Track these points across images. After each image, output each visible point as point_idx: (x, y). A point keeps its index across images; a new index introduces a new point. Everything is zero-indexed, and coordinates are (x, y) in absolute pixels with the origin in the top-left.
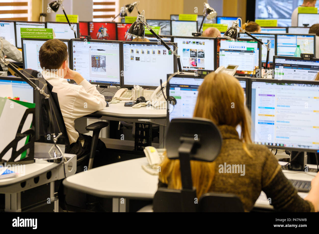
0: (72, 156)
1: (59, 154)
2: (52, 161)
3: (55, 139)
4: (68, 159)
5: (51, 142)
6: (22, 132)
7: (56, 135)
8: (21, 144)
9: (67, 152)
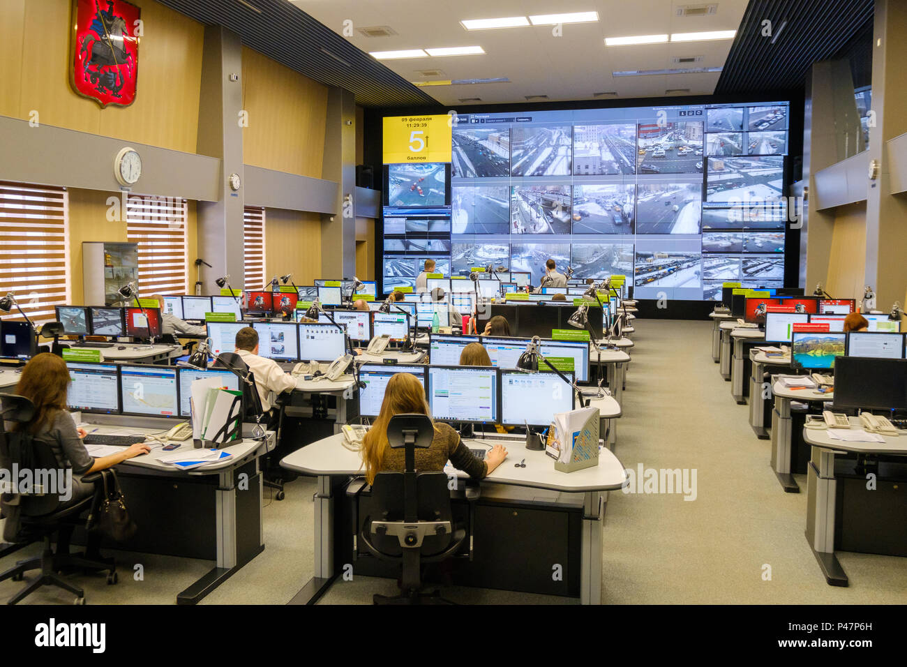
0: (272, 433)
1: (262, 432)
2: (257, 440)
3: (258, 420)
4: (269, 436)
5: (255, 422)
6: (232, 417)
7: (259, 416)
8: (232, 427)
9: (268, 429)
